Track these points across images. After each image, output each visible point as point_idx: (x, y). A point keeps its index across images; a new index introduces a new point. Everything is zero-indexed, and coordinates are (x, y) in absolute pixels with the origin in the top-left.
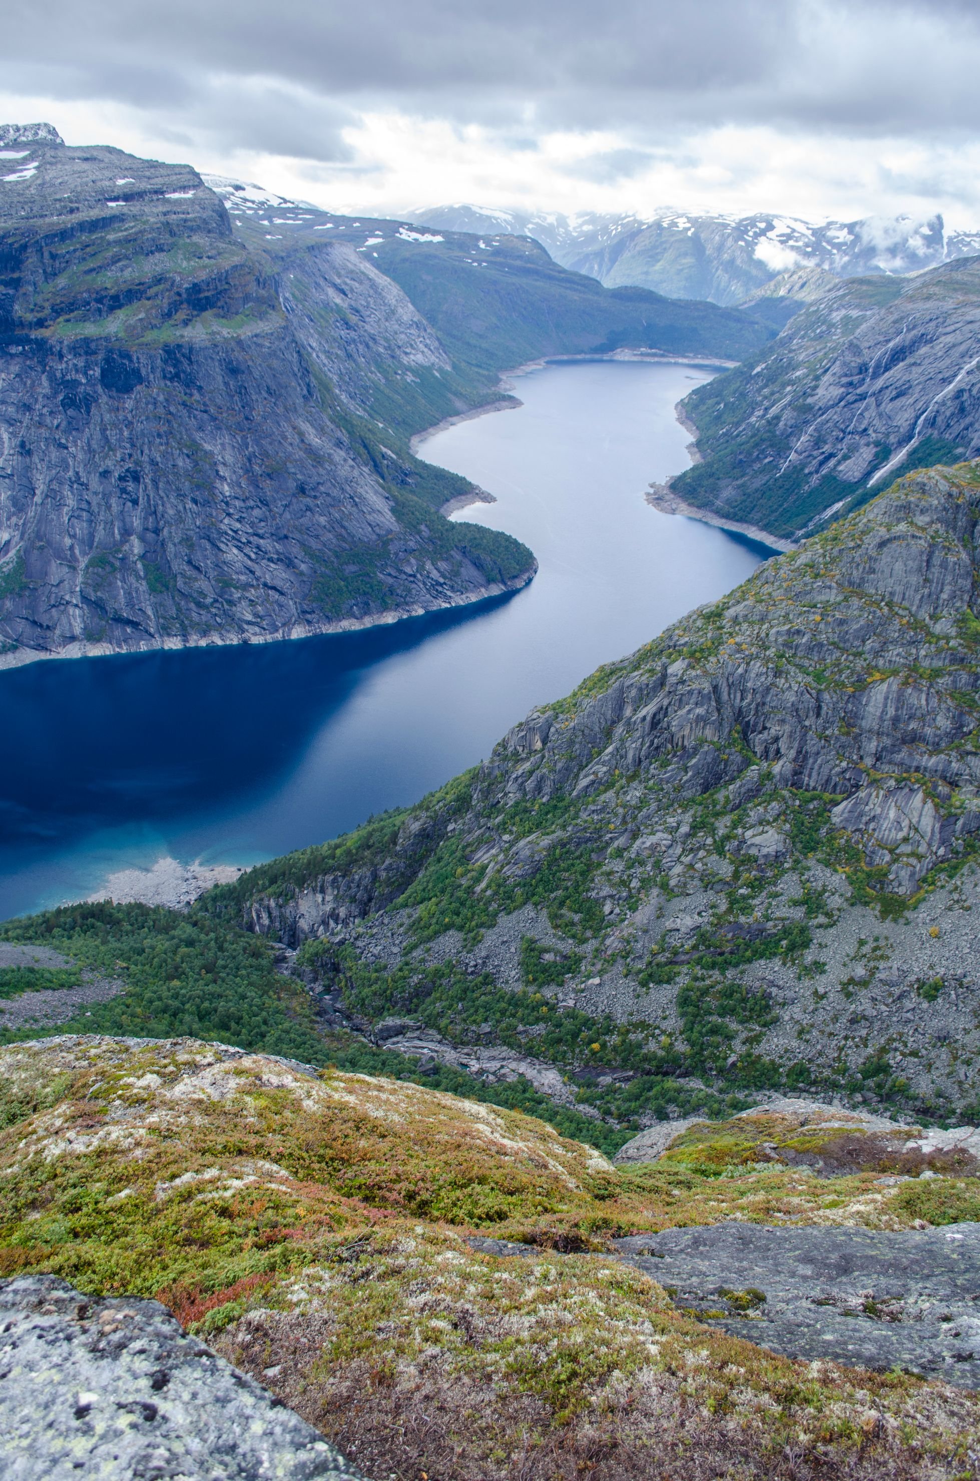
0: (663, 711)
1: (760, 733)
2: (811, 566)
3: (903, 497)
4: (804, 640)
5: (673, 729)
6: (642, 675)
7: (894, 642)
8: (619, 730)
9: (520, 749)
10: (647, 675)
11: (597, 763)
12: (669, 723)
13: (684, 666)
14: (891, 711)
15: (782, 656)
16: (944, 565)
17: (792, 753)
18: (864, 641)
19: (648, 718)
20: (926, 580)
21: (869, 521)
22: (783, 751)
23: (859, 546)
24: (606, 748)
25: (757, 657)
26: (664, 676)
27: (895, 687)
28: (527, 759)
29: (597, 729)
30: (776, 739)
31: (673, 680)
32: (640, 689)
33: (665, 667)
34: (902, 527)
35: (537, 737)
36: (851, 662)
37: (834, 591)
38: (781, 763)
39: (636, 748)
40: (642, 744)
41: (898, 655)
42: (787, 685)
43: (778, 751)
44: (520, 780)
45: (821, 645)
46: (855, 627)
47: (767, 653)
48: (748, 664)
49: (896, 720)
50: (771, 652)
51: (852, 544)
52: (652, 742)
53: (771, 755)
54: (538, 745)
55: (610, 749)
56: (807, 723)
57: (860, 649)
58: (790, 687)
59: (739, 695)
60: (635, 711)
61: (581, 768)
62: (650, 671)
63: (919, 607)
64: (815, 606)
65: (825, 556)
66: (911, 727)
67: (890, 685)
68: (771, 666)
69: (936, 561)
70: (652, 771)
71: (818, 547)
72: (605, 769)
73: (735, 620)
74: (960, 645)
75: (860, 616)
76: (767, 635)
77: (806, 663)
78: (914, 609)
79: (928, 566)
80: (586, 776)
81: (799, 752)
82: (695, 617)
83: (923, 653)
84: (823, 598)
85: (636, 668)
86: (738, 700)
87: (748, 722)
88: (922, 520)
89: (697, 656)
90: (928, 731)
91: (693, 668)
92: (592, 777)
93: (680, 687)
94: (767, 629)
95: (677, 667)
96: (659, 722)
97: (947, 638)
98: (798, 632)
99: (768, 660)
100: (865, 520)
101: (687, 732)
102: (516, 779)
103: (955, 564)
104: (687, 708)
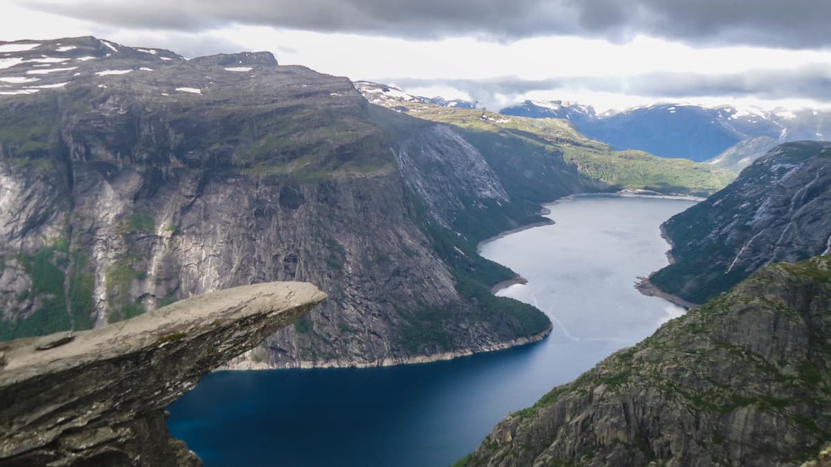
0: (589, 419)
1: (657, 438)
2: (693, 325)
3: (757, 281)
4: (687, 375)
5: (596, 432)
6: (577, 394)
7: (752, 379)
8: (562, 430)
9: (498, 440)
10: (580, 394)
11: (546, 453)
12: (593, 428)
13: (604, 389)
14: (750, 428)
15: (672, 385)
16: (787, 328)
17: (680, 454)
18: (730, 378)
19: (580, 423)
20: (774, 337)
21: (734, 296)
22: (673, 452)
23: (726, 313)
24: (552, 443)
25: (654, 385)
26: (591, 395)
27: (753, 411)
28: (502, 448)
29: (547, 429)
30: (668, 443)
31: (597, 398)
32: (575, 403)
33: (592, 389)
34: (757, 301)
35: (509, 433)
36: (721, 392)
37: (709, 343)
38: (671, 461)
39: (571, 444)
40: (576, 441)
41: (755, 389)
42: (674, 406)
43: (670, 453)
44: (495, 462)
45: (699, 379)
46: (723, 367)
47: (661, 383)
48: (647, 389)
49: (754, 435)
50: (664, 383)
51: (721, 312)
52: (582, 440)
53: (665, 455)
54: (510, 438)
55: (555, 444)
56: (690, 433)
57: (728, 383)
58: (677, 407)
59: (641, 411)
60: (571, 420)
61: (536, 455)
62: (582, 391)
63: (770, 356)
64: (695, 352)
65: (702, 319)
66: (766, 440)
67: (749, 410)
68: (663, 391)
69: (781, 324)
70: (582, 461)
71: (699, 313)
72: (550, 457)
73: (640, 360)
74: (801, 383)
75: (727, 360)
76: (661, 371)
77: (689, 391)
78: (766, 357)
79: (775, 328)
80: (538, 461)
81: (684, 454)
82: (615, 357)
83: (773, 388)
84: (700, 347)
85: (574, 389)
86: (641, 415)
87: (648, 430)
88: (769, 297)
89: (612, 382)
90: (780, 445)
91: (611, 390)
92: (542, 462)
93: (601, 403)
94: (661, 366)
95: (599, 390)
96: (587, 426)
97: (791, 378)
98: (683, 369)
99: (661, 387)
100: (731, 296)
101: (605, 434)
102: (493, 461)
103: (794, 326)
104: (605, 417)
